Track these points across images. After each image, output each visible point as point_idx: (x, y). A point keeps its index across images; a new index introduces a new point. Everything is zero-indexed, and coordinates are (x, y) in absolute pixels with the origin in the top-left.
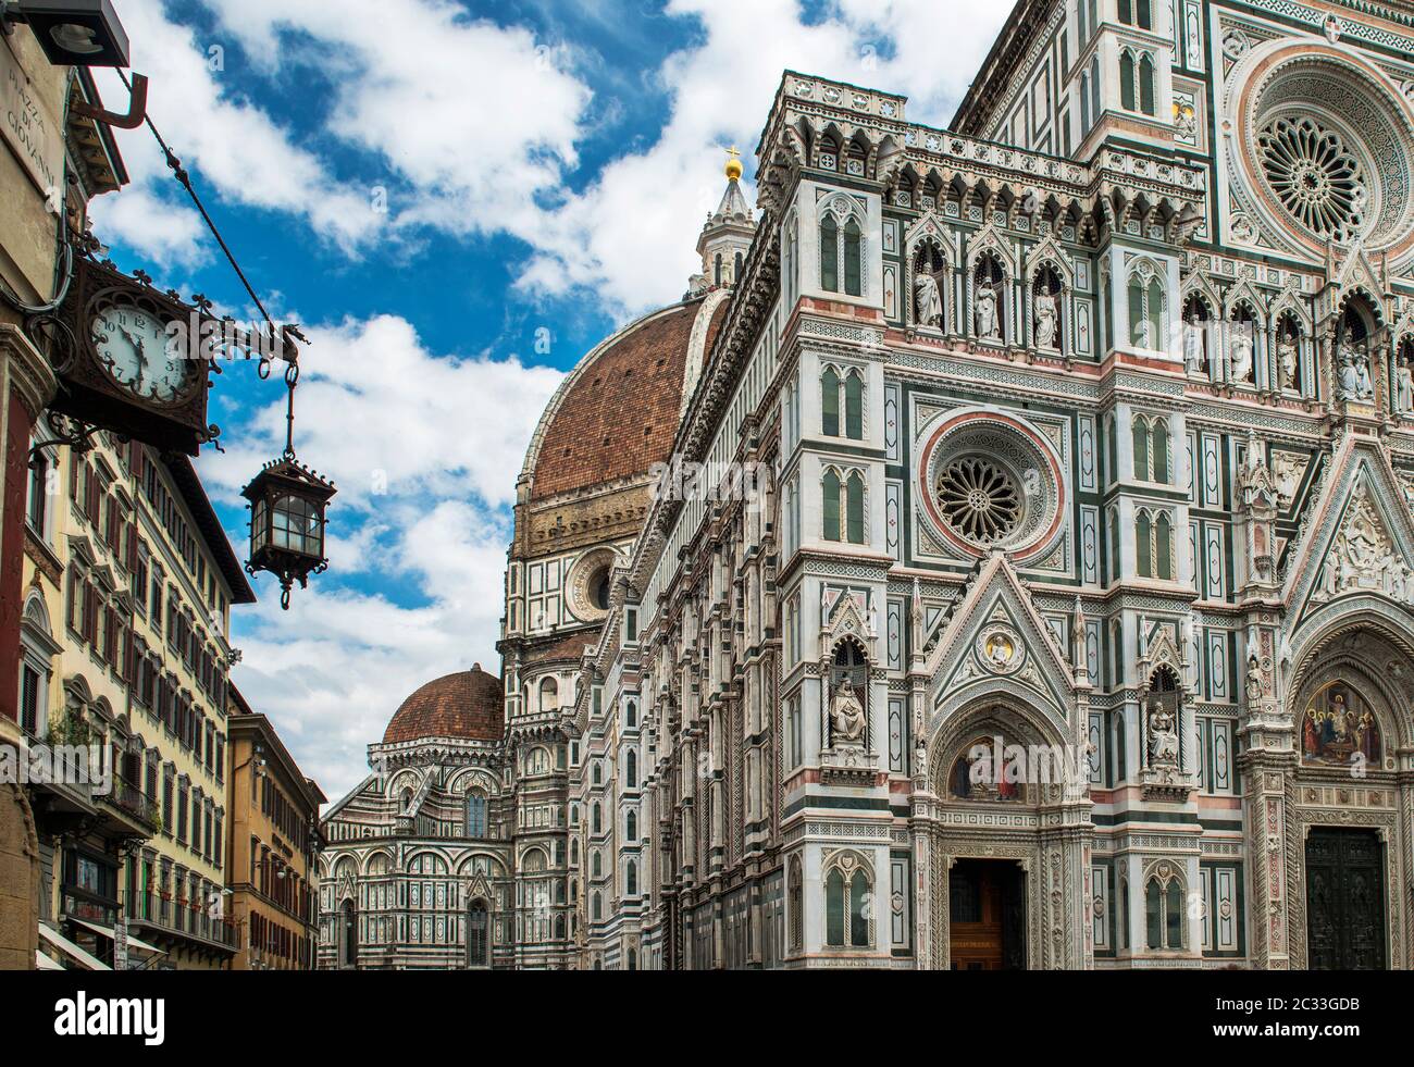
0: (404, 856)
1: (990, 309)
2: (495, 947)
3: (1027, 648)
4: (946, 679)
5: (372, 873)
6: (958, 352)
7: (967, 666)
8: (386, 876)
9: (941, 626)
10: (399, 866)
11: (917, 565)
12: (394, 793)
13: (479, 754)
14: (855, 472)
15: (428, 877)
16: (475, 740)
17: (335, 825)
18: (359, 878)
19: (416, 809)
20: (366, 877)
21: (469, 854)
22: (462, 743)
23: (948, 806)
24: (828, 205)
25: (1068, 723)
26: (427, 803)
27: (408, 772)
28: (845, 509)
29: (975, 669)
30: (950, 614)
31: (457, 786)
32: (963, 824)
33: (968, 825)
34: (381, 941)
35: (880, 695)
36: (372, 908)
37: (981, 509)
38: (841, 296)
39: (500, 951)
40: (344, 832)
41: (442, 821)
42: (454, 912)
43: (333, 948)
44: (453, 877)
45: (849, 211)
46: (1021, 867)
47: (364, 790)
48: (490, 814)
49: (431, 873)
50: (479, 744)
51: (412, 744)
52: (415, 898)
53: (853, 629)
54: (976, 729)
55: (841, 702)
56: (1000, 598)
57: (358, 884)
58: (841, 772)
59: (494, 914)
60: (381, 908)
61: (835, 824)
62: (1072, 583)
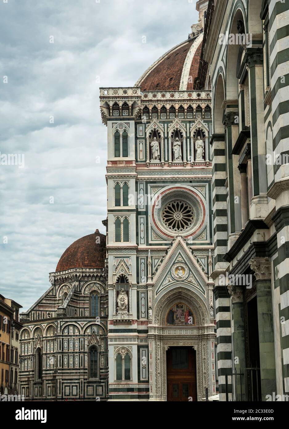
0: (61, 327)
1: (178, 150)
2: (101, 369)
3: (190, 270)
4: (160, 284)
5: (48, 335)
6: (166, 167)
7: (167, 279)
8: (54, 337)
9: (159, 265)
10: (59, 332)
11: (151, 245)
12: (60, 295)
13: (95, 275)
14: (126, 217)
15: (71, 336)
16: (93, 269)
17: (35, 312)
18: (43, 338)
19: (66, 304)
20: (46, 337)
21: (89, 324)
22: (88, 270)
23: (165, 328)
24: (117, 128)
25: (206, 296)
26: (72, 300)
27: (66, 285)
28: (122, 231)
29: (171, 280)
30: (162, 261)
31: (85, 291)
32: (171, 334)
33: (173, 334)
34: (52, 368)
35: (133, 293)
36: (48, 352)
37: (179, 219)
38: (121, 158)
39: (103, 371)
40: (39, 315)
41: (79, 308)
42: (82, 352)
43: (33, 371)
44: (82, 335)
45: (124, 128)
46: (194, 349)
47: (47, 295)
48: (101, 303)
49: (72, 334)
50: (95, 270)
51: (67, 272)
52: (66, 346)
53: (123, 272)
54: (175, 300)
55: (120, 296)
56: (180, 253)
57: (43, 341)
58: (119, 320)
59: (100, 353)
60: (52, 352)
61: (118, 338)
62: (208, 244)
